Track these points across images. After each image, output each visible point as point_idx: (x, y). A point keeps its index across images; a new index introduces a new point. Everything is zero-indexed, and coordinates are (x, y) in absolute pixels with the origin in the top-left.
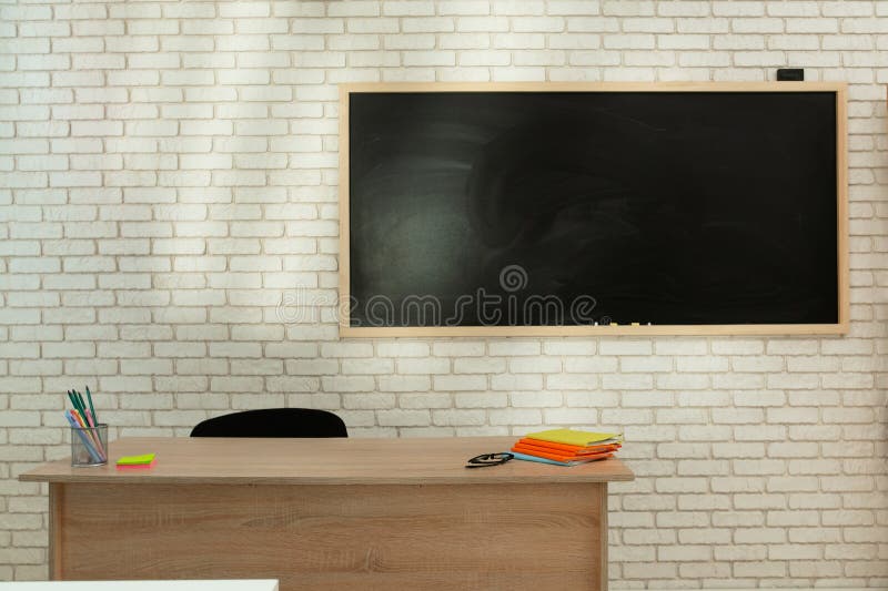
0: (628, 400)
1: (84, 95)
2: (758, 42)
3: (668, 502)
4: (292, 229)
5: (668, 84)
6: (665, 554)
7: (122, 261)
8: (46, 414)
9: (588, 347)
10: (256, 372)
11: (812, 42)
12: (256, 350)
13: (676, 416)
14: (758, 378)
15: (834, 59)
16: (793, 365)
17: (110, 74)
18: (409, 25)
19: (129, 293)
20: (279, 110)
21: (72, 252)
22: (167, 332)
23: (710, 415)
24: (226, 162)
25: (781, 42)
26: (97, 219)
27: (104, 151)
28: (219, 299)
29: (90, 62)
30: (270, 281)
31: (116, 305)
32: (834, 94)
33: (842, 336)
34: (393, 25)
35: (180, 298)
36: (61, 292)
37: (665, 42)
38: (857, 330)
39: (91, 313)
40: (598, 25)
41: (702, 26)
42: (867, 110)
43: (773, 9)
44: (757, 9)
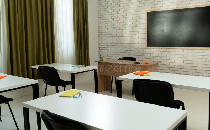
0: (188, 59)
1: (115, 15)
4: (140, 32)
5: (198, 6)
7: (119, 37)
9: (182, 51)
10: (135, 53)
12: (135, 50)
13: (197, 62)
17: (118, 12)
19: (120, 42)
20: (138, 15)
21: (114, 36)
22: (124, 47)
23: (203, 63)
24: (131, 23)
26: (117, 32)
27: (117, 23)
28: (131, 43)
29: (116, 10)
30: (137, 40)
35: (126, 42)
36: (113, 41)
39: (116, 44)
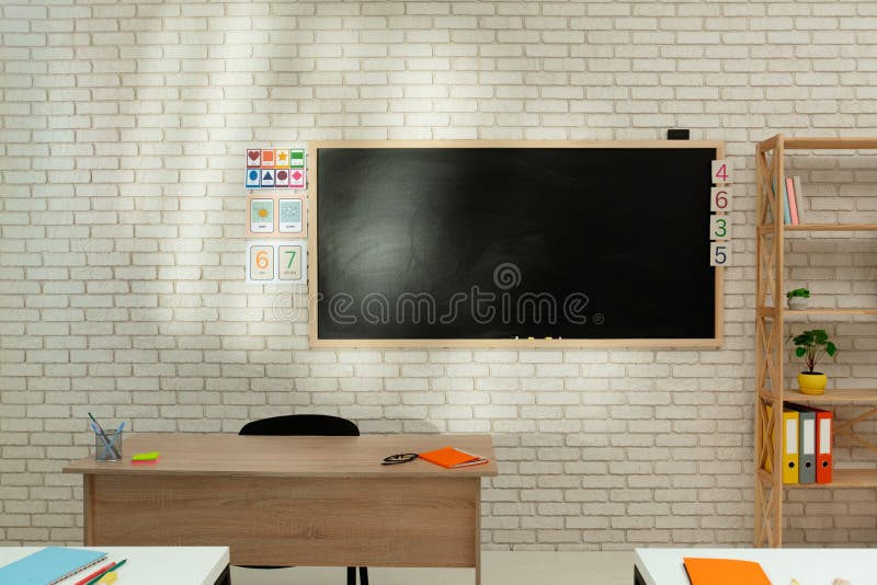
0: (542, 399)
1: (103, 149)
2: (653, 107)
3: (575, 482)
5: (578, 141)
6: (571, 523)
7: (134, 285)
8: (74, 407)
9: (512, 356)
10: (242, 374)
11: (697, 107)
12: (241, 357)
13: (582, 413)
14: (649, 382)
15: (715, 121)
16: (677, 371)
17: (123, 132)
18: (366, 92)
19: (139, 311)
21: (95, 277)
22: (170, 343)
23: (609, 412)
24: (218, 204)
25: (672, 107)
26: (114, 250)
27: (119, 195)
28: (212, 316)
29: (107, 122)
30: (253, 302)
31: (130, 320)
32: (714, 150)
33: (718, 349)
34: (353, 93)
35: (182, 314)
36: (85, 310)
37: (576, 106)
38: (731, 343)
39: (109, 326)
40: (520, 92)
41: (606, 93)
42: (741, 163)
43: (665, 79)
44: (652, 79)
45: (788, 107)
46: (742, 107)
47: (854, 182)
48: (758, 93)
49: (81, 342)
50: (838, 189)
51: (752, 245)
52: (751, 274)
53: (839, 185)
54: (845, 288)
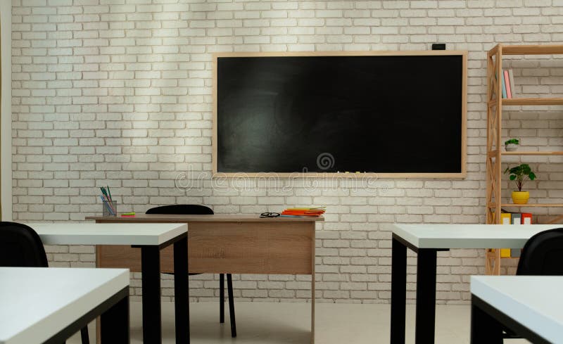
0: (354, 210)
1: (89, 59)
2: (423, 30)
3: (374, 261)
4: (190, 124)
5: (378, 52)
6: (372, 286)
7: (107, 140)
8: (71, 214)
10: (172, 194)
11: (451, 30)
12: (171, 184)
13: (378, 218)
14: (420, 200)
15: (462, 39)
16: (438, 193)
17: (101, 48)
18: (247, 23)
19: (110, 156)
20: (183, 66)
21: (84, 136)
22: (129, 175)
23: (395, 218)
24: (157, 92)
25: (435, 30)
26: (96, 119)
27: (99, 86)
28: (155, 159)
29: (92, 43)
30: (179, 150)
31: (105, 161)
32: (460, 57)
33: (463, 179)
34: (239, 23)
35: (135, 158)
36: (78, 155)
37: (375, 30)
38: (471, 176)
39: (92, 165)
40: (341, 22)
41: (395, 22)
42: (478, 64)
43: (431, 13)
44: (423, 13)
45: (508, 29)
46: (479, 30)
47: (550, 76)
48: (489, 21)
49: (75, 175)
50: (539, 81)
51: (484, 115)
52: (484, 133)
53: (540, 78)
54: (543, 142)
